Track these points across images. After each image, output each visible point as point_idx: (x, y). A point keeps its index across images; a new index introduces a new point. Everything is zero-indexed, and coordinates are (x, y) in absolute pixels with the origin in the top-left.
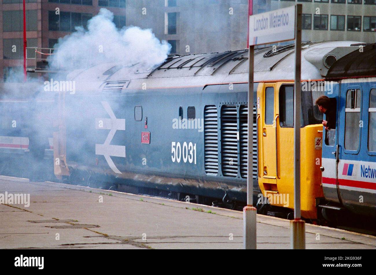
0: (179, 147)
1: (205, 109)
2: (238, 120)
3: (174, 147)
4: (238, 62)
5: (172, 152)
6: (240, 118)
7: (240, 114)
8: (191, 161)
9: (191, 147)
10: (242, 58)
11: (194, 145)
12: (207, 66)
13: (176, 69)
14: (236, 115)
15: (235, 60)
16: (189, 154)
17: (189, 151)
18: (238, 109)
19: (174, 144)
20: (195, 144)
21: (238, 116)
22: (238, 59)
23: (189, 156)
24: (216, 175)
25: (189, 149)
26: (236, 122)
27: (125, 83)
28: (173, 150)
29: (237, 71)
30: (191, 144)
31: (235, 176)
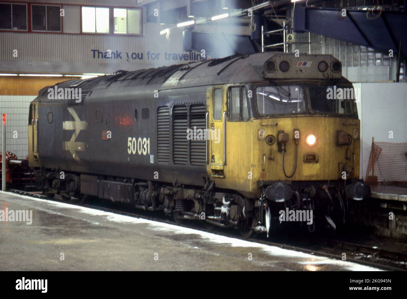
0: (134, 142)
1: (158, 110)
2: (188, 118)
3: (130, 141)
4: (185, 72)
5: (129, 146)
6: (190, 116)
7: (190, 113)
8: (145, 153)
9: (145, 142)
10: (189, 68)
11: (147, 140)
12: (158, 76)
13: (131, 80)
14: (186, 113)
15: (182, 70)
16: (143, 147)
17: (143, 145)
18: (188, 108)
19: (130, 139)
20: (149, 139)
21: (188, 114)
22: (185, 69)
23: (143, 149)
24: (167, 164)
25: (143, 143)
26: (186, 119)
27: (88, 93)
28: (129, 144)
29: (185, 77)
30: (145, 139)
31: (185, 164)
